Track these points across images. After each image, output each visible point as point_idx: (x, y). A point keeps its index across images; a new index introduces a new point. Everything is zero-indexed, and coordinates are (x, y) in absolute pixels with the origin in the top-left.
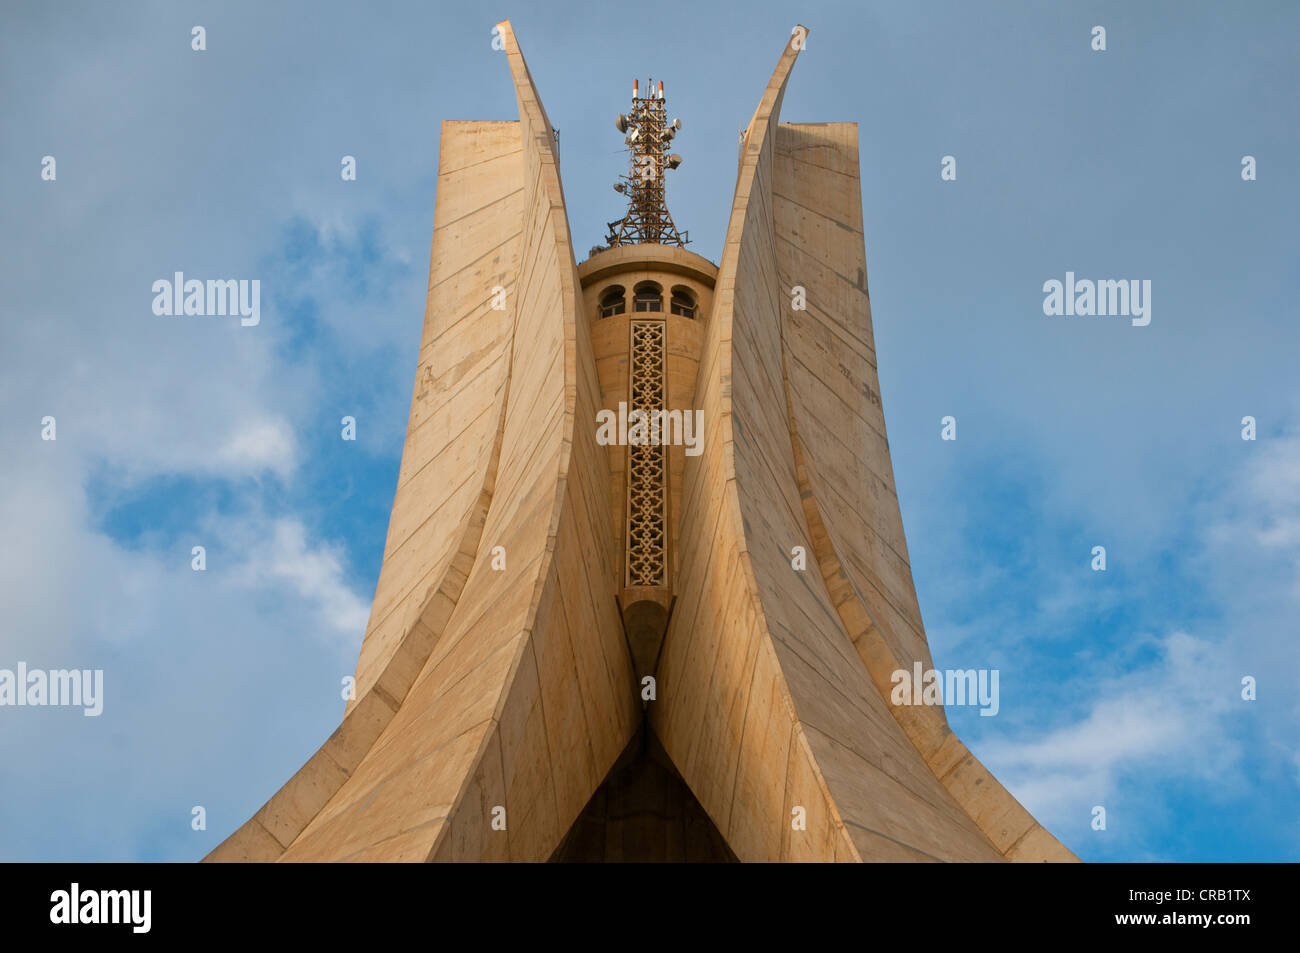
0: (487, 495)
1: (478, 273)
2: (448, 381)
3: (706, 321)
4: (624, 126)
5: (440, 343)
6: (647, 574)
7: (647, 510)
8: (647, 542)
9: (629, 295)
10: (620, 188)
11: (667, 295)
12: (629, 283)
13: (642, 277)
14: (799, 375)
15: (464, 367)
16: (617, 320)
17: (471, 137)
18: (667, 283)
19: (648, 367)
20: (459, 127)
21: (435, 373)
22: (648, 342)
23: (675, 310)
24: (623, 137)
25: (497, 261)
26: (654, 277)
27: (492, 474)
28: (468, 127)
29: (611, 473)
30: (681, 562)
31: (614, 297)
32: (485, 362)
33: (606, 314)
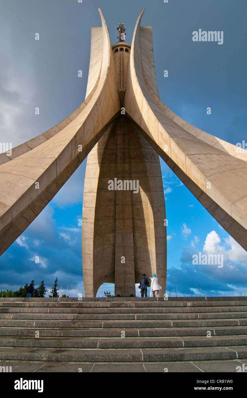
0: (99, 78)
1: (97, 50)
2: (94, 66)
3: (130, 53)
4: (118, 29)
5: (92, 61)
6: (122, 87)
7: (122, 79)
8: (122, 83)
9: (119, 50)
10: (117, 38)
11: (124, 50)
12: (119, 48)
13: (121, 47)
14: (144, 62)
15: (96, 63)
16: (117, 53)
17: (96, 30)
18: (124, 48)
19: (122, 59)
20: (94, 28)
21: (92, 65)
22: (122, 56)
23: (125, 51)
24: (118, 31)
25: (100, 47)
26: (123, 47)
27: (100, 75)
28: (95, 28)
29: (117, 74)
30: (127, 84)
31: (117, 51)
32: (99, 62)
33: (115, 53)
